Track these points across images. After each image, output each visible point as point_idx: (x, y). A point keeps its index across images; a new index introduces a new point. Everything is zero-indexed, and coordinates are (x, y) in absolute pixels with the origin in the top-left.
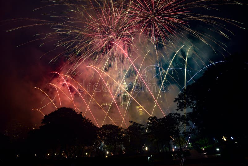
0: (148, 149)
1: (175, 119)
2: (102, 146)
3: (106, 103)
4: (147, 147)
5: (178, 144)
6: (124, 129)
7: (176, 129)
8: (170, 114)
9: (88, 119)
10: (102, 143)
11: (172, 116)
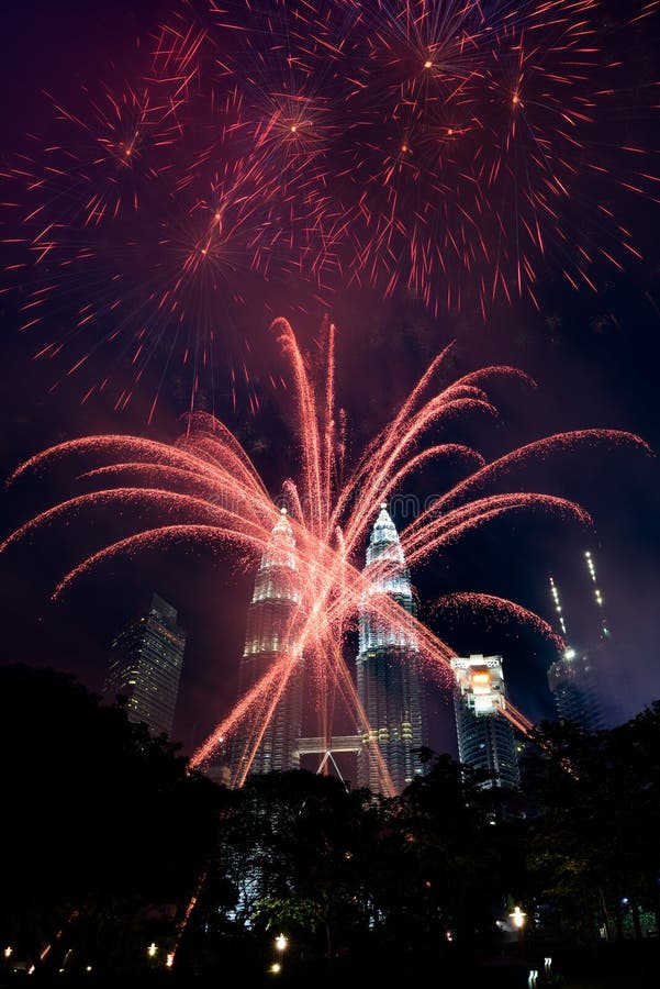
0: (529, 920)
2: (247, 905)
3: (271, 638)
4: (523, 909)
6: (380, 796)
9: (164, 735)
10: (249, 887)
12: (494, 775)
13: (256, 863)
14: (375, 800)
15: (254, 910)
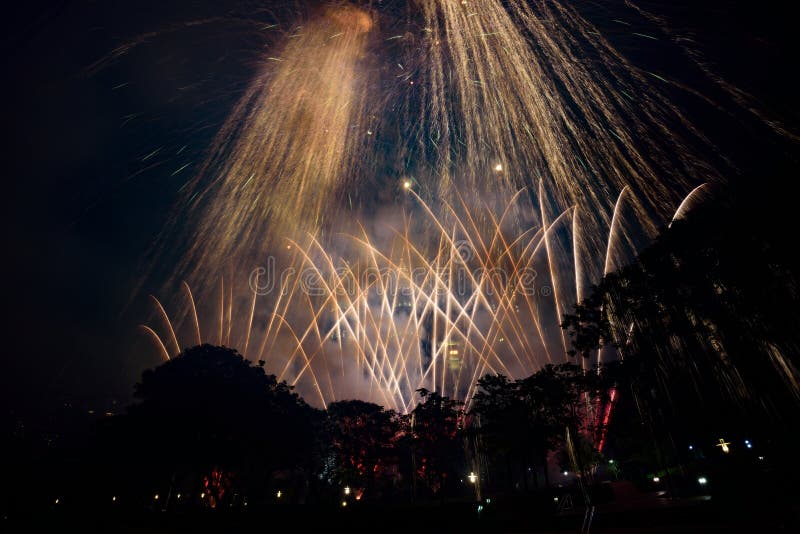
0: (478, 479)
2: (329, 471)
4: (475, 474)
6: (400, 415)
7: (566, 415)
8: (549, 367)
10: (330, 461)
11: (554, 373)
13: (333, 449)
14: (397, 416)
15: (333, 473)
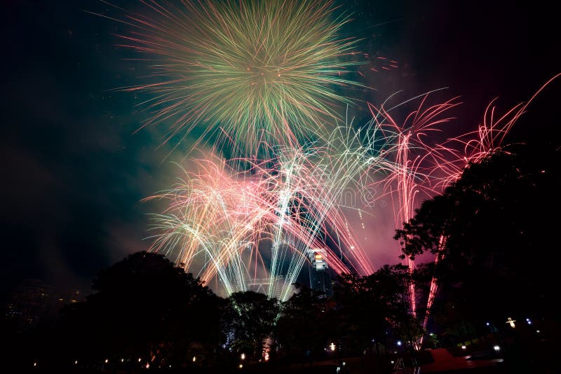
0: (337, 348)
1: (397, 277)
2: (230, 342)
4: (334, 344)
5: (405, 337)
6: (281, 301)
7: (399, 301)
8: (386, 266)
9: (199, 278)
10: (231, 335)
11: (390, 271)
12: (323, 293)
14: (279, 303)
15: (233, 344)
